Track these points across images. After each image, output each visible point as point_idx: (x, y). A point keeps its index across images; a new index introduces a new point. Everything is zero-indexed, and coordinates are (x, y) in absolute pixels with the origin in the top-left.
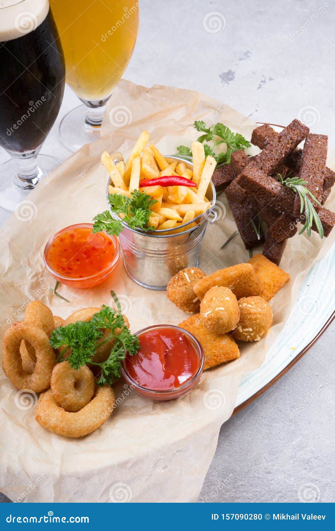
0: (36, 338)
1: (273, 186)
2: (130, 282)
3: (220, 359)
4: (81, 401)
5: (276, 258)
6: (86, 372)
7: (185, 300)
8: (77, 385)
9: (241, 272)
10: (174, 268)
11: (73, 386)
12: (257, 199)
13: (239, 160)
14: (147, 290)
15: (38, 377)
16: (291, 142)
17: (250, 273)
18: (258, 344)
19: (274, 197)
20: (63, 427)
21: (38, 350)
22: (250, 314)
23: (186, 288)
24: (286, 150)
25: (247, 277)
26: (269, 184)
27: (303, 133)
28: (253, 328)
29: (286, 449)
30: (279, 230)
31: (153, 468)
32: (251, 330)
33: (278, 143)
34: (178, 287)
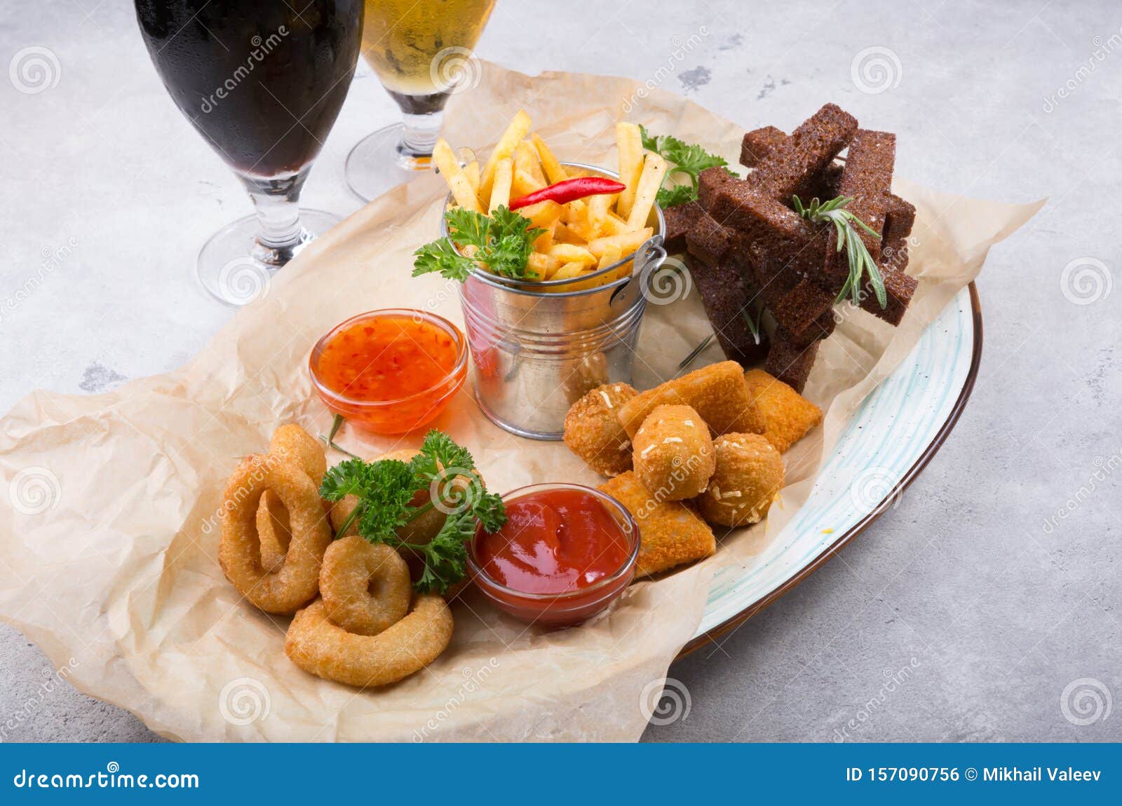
0: (293, 483)
1: (783, 217)
2: (487, 426)
3: (673, 553)
4: (381, 620)
5: (794, 377)
6: (394, 561)
7: (601, 442)
8: (373, 588)
9: (718, 378)
10: (579, 386)
11: (365, 588)
12: (751, 260)
13: (714, 185)
14: (523, 440)
15: (292, 573)
16: (820, 145)
17: (736, 381)
18: (755, 529)
19: (785, 239)
20: (344, 659)
21: (295, 512)
22: (736, 460)
23: (604, 420)
24: (811, 161)
25: (730, 389)
26: (774, 213)
27: (845, 129)
28: (742, 491)
29: (815, 731)
30: (797, 307)
31: (530, 732)
32: (739, 494)
33: (793, 147)
34: (587, 418)
